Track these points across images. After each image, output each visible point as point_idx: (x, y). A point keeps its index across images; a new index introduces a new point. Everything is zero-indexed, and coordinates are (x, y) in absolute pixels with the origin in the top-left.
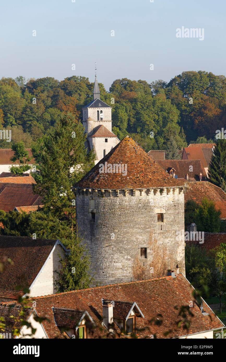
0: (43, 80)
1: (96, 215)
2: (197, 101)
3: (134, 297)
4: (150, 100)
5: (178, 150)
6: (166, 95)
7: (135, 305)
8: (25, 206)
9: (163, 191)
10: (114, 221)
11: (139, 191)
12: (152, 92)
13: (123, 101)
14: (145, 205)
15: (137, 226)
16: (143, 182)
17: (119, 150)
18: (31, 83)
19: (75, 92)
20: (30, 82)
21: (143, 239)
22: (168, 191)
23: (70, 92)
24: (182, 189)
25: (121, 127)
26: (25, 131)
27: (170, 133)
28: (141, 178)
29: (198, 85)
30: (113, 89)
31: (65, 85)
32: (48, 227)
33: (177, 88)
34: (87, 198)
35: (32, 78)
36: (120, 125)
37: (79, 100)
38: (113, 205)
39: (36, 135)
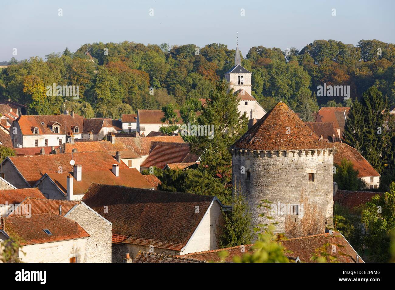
0: (185, 47)
1: (251, 174)
2: (328, 68)
3: (296, 252)
4: (284, 67)
5: (311, 113)
6: (299, 61)
7: (298, 260)
8: (175, 163)
9: (314, 152)
10: (268, 179)
11: (291, 152)
12: (285, 59)
13: (259, 67)
14: (298, 165)
15: (290, 185)
16: (295, 144)
17: (273, 115)
18: (175, 50)
19: (215, 58)
20: (173, 48)
21: (295, 196)
22: (319, 153)
23: (210, 58)
24: (331, 151)
25: (257, 91)
26: (169, 94)
27: (303, 97)
28: (294, 141)
29: (329, 53)
30: (249, 56)
31: (206, 52)
32: (204, 184)
33: (309, 55)
34: (243, 158)
35: (175, 45)
36: (256, 89)
37: (219, 65)
38: (267, 165)
39: (179, 97)
